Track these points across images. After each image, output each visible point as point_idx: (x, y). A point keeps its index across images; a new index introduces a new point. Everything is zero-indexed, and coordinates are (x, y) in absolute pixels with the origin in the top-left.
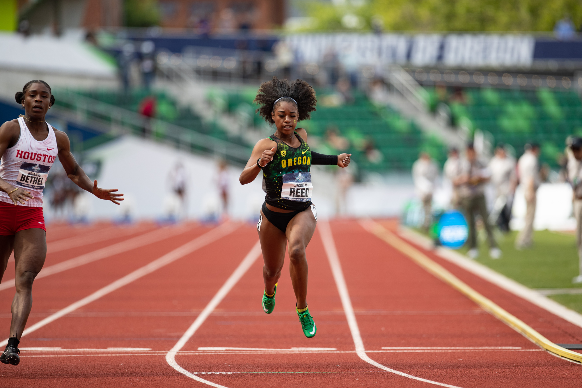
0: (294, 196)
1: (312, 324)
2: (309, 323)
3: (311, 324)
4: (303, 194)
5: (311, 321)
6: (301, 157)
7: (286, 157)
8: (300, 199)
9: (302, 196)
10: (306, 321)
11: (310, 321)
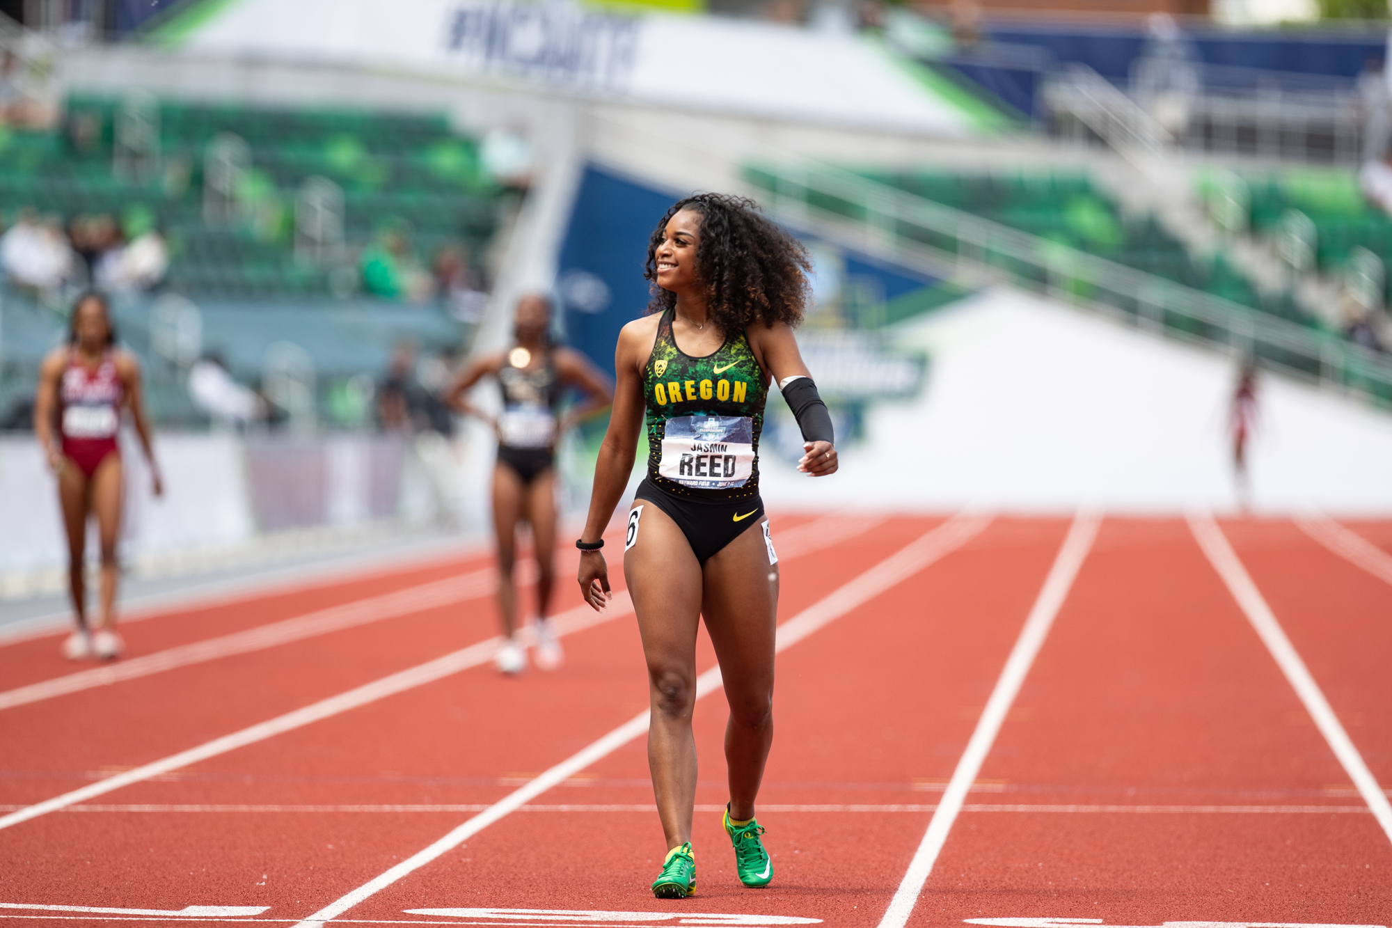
0: (691, 475)
1: (763, 858)
2: (758, 854)
3: (761, 858)
4: (716, 468)
5: (762, 851)
6: (712, 381)
7: (664, 377)
8: (708, 484)
9: (712, 474)
10: (750, 849)
11: (759, 850)
